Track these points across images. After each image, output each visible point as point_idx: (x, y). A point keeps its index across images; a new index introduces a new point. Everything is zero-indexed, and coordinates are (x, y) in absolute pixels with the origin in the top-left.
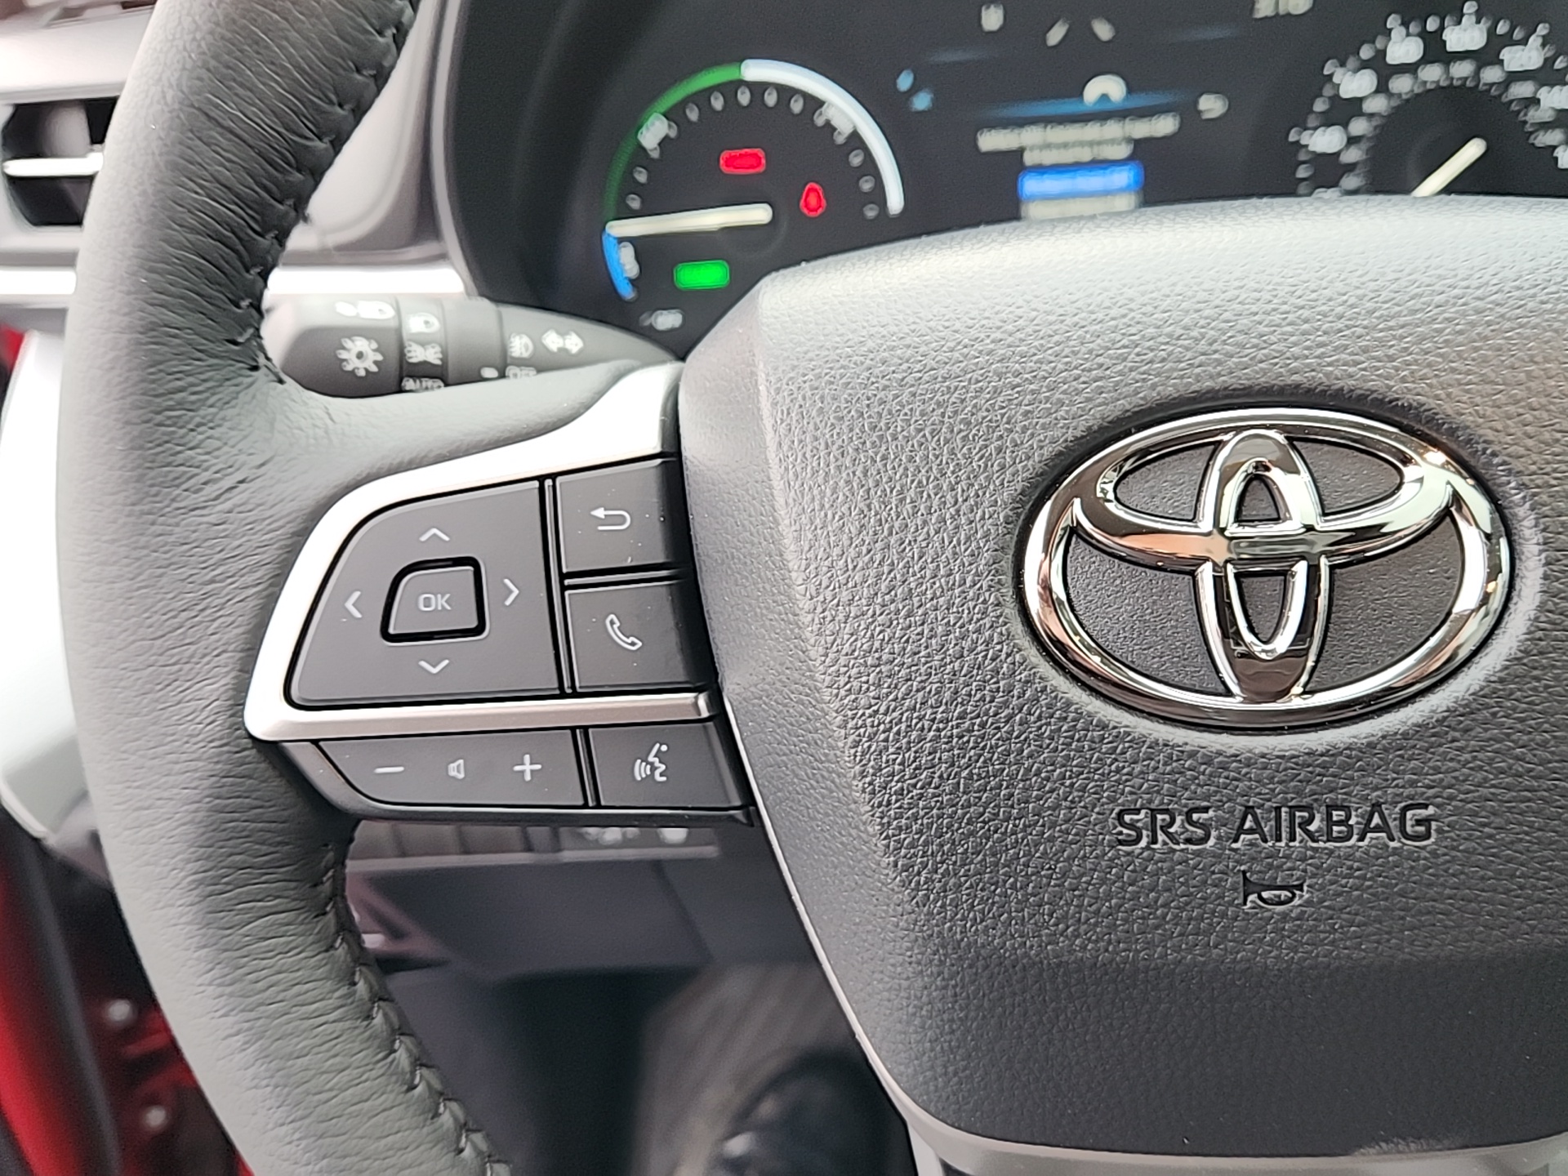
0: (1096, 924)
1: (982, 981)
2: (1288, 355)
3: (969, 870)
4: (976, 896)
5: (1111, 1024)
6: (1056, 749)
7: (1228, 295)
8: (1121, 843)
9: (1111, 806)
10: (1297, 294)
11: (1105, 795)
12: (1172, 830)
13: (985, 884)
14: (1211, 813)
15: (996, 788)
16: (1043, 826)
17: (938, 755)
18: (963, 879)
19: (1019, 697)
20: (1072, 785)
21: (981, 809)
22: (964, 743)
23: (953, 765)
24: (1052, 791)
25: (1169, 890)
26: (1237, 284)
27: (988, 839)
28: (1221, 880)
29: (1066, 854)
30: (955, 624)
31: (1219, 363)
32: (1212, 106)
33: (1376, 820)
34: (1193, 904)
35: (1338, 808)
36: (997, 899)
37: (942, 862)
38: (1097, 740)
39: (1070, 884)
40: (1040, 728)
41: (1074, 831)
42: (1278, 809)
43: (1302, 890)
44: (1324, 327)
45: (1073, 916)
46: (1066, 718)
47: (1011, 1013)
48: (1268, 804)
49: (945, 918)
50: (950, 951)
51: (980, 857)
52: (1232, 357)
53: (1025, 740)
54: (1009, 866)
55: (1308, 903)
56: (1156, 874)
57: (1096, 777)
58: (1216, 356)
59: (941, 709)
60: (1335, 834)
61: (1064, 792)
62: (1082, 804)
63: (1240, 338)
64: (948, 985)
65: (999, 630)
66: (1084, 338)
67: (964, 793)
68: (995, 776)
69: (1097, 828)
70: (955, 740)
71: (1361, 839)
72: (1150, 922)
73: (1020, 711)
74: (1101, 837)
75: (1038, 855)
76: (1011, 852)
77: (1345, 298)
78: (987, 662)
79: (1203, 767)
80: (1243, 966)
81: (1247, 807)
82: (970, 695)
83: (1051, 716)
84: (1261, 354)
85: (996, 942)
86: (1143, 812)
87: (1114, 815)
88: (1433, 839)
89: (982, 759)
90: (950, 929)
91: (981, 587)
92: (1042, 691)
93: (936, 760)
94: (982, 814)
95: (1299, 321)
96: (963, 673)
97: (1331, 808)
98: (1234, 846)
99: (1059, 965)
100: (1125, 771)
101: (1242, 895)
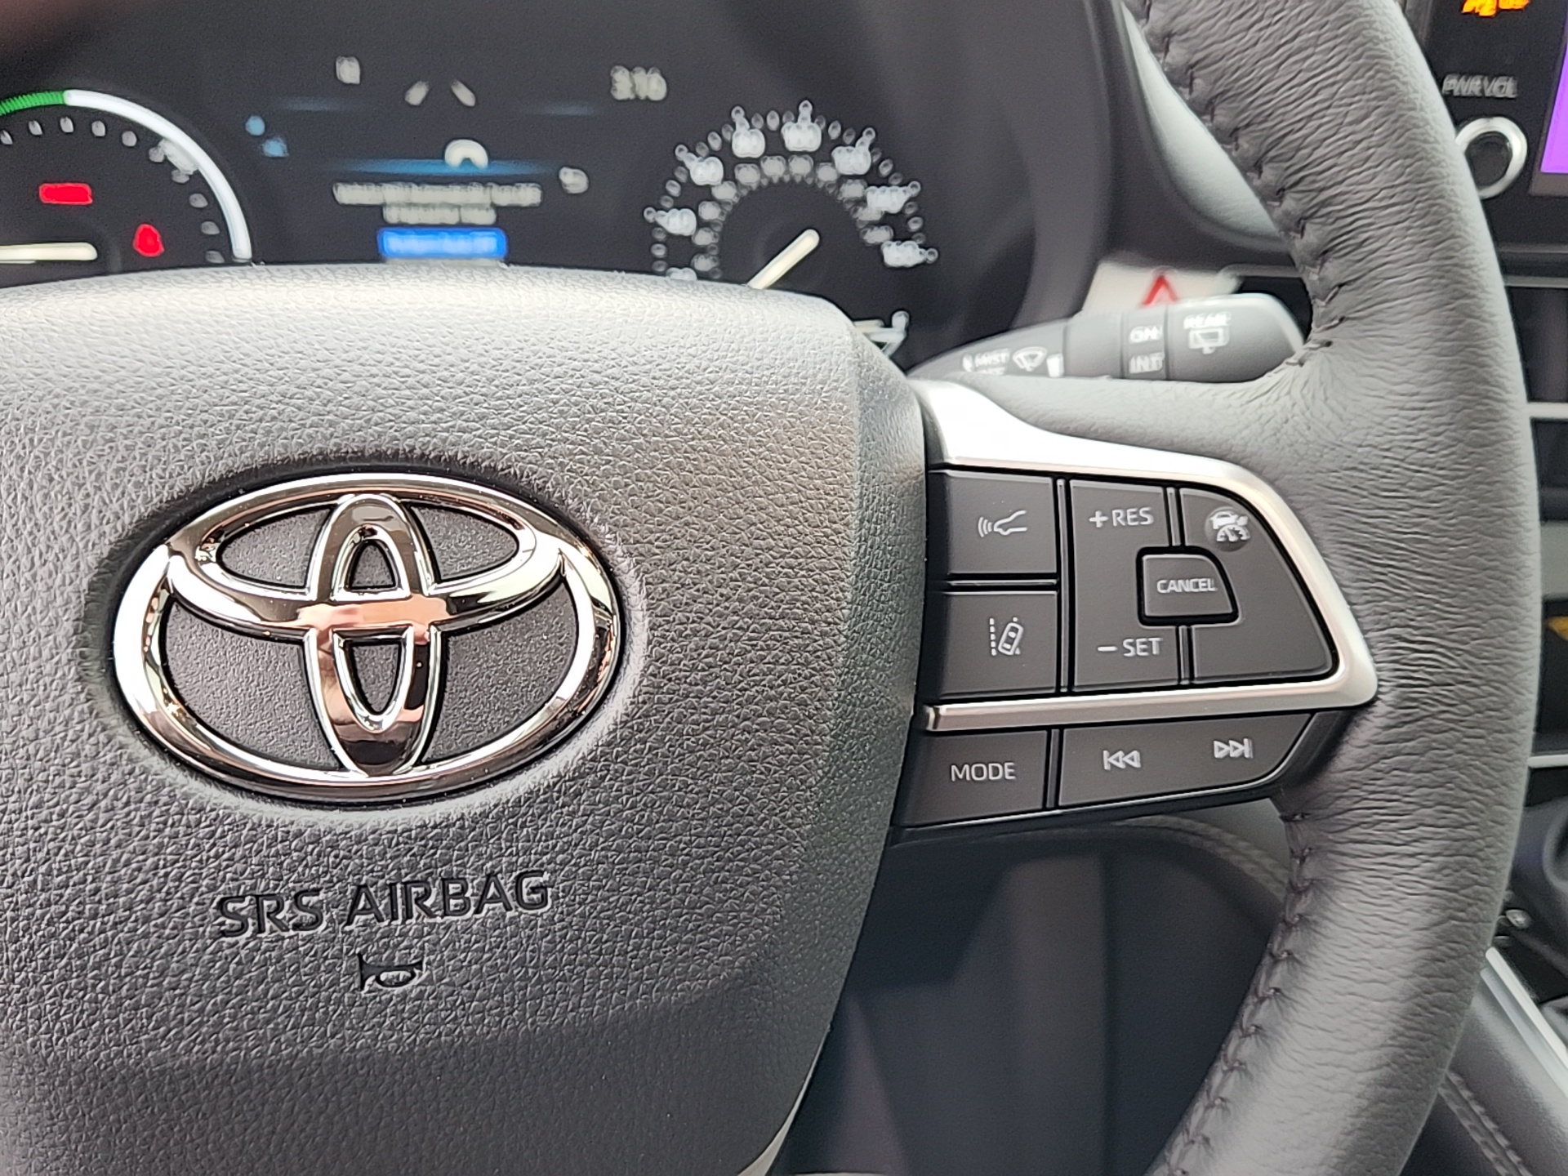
0: (201, 1024)
1: (78, 1098)
2: (404, 418)
3: (52, 977)
4: (61, 1005)
5: (232, 1129)
6: (147, 837)
7: (351, 355)
8: (224, 934)
9: (210, 895)
10: (420, 358)
11: (204, 883)
12: (279, 916)
13: (71, 990)
14: (322, 895)
15: (80, 883)
16: (136, 921)
17: (10, 850)
18: (45, 987)
19: (103, 782)
20: (166, 875)
21: (63, 908)
22: (41, 835)
23: (28, 860)
24: (144, 882)
25: (279, 980)
26: (362, 344)
27: (72, 940)
28: (335, 965)
29: (163, 950)
30: (29, 702)
31: (332, 424)
32: (574, 180)
33: (492, 890)
34: (306, 993)
35: (452, 880)
36: (86, 1005)
37: (20, 970)
38: (193, 825)
39: (169, 983)
40: (128, 814)
41: (171, 925)
42: (392, 886)
43: (421, 969)
44: (442, 393)
45: (175, 1017)
46: (156, 802)
47: (118, 1130)
48: (381, 882)
49: (26, 1032)
50: (36, 1069)
51: (65, 961)
52: (346, 418)
53: (112, 828)
54: (99, 968)
55: (429, 980)
56: (265, 963)
57: (194, 865)
58: (330, 417)
59: (12, 799)
60: (452, 908)
61: (159, 884)
62: (179, 895)
63: (356, 400)
64: (41, 1107)
65: (79, 708)
66: (190, 392)
67: (42, 890)
68: (78, 870)
69: (196, 919)
70: (31, 832)
71: (477, 911)
72: (261, 1016)
73: (105, 795)
74: (201, 929)
75: (131, 953)
76: (101, 952)
77: (467, 364)
78: (66, 744)
79: (311, 847)
80: (363, 1053)
81: (360, 887)
82: (47, 781)
83: (141, 801)
84: (375, 418)
85: (88, 1054)
86: (248, 899)
87: (214, 904)
88: (549, 906)
89: (63, 852)
90: (34, 1045)
91: (60, 660)
92: (130, 774)
93: (8, 856)
94: (65, 913)
95: (418, 385)
96: (38, 757)
97: (445, 882)
98: (347, 928)
99: (162, 1073)
100: (226, 856)
101: (358, 980)
